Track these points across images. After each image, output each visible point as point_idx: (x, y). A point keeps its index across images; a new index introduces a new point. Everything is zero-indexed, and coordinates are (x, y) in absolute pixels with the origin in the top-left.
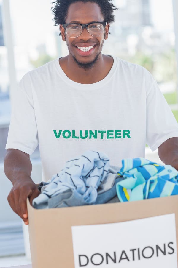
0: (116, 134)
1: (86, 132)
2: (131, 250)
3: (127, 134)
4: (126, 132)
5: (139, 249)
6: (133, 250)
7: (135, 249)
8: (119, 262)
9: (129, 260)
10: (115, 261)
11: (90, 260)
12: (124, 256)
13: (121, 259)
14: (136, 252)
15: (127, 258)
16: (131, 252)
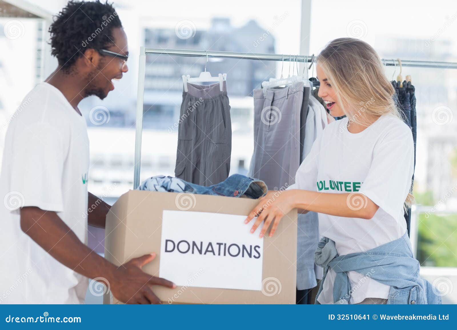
2: (218, 244)
5: (225, 244)
6: (220, 244)
7: (222, 244)
8: (205, 254)
9: (214, 254)
10: (200, 252)
11: (176, 246)
12: (210, 249)
13: (207, 251)
14: (222, 247)
15: (213, 251)
16: (218, 246)
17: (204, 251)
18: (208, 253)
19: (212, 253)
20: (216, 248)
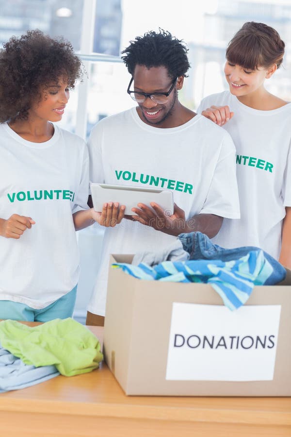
0: (178, 186)
1: (148, 177)
2: (230, 337)
3: (188, 189)
4: (189, 187)
5: (238, 337)
6: (232, 338)
7: (235, 337)
8: (217, 348)
9: (226, 348)
10: (211, 346)
11: (186, 341)
12: (222, 343)
13: (219, 345)
14: (235, 340)
15: (225, 345)
16: (231, 339)
17: (215, 345)
18: (219, 347)
19: (224, 347)
20: (228, 342)
